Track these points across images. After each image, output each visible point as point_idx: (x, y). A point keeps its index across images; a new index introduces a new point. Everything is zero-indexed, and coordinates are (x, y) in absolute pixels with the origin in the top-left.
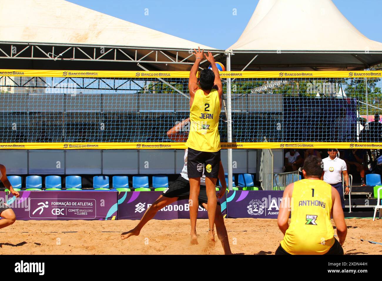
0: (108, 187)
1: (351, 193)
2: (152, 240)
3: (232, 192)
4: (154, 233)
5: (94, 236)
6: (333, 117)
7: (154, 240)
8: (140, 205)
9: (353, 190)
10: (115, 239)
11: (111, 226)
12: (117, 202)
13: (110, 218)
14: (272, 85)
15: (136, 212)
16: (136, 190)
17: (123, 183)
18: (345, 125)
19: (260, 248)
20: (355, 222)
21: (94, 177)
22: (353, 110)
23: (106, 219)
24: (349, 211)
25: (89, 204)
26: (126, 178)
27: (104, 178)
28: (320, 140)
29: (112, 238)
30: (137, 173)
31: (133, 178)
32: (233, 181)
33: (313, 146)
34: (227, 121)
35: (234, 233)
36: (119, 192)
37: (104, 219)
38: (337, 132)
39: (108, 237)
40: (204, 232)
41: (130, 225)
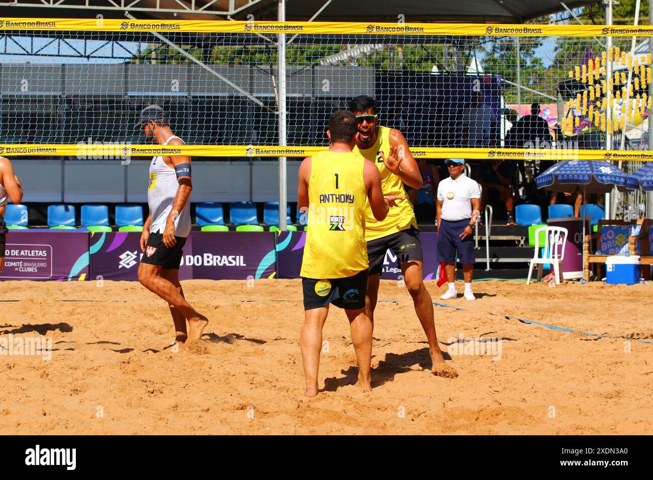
0: (74, 224)
1: (489, 238)
2: (148, 315)
3: (285, 234)
4: (152, 303)
5: (48, 308)
6: (460, 106)
7: (151, 315)
8: (128, 255)
9: (494, 232)
10: (85, 314)
11: (77, 292)
12: (89, 250)
13: (76, 278)
14: (356, 51)
15: (120, 267)
16: (121, 230)
17: (99, 217)
18: (480, 118)
19: (333, 330)
20: (496, 286)
21: (49, 208)
22: (495, 93)
23: (69, 279)
24: (486, 268)
25: (41, 253)
26: (104, 208)
27: (67, 210)
28: (437, 145)
29: (79, 310)
30: (123, 200)
31: (117, 208)
32: (288, 215)
33: (426, 154)
34: (277, 113)
35: (288, 303)
36: (92, 233)
37: (66, 280)
38: (466, 130)
39: (73, 310)
40: (238, 303)
41: (111, 290)
